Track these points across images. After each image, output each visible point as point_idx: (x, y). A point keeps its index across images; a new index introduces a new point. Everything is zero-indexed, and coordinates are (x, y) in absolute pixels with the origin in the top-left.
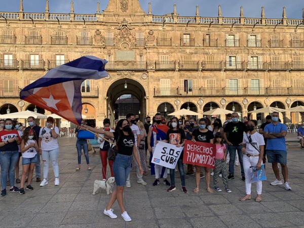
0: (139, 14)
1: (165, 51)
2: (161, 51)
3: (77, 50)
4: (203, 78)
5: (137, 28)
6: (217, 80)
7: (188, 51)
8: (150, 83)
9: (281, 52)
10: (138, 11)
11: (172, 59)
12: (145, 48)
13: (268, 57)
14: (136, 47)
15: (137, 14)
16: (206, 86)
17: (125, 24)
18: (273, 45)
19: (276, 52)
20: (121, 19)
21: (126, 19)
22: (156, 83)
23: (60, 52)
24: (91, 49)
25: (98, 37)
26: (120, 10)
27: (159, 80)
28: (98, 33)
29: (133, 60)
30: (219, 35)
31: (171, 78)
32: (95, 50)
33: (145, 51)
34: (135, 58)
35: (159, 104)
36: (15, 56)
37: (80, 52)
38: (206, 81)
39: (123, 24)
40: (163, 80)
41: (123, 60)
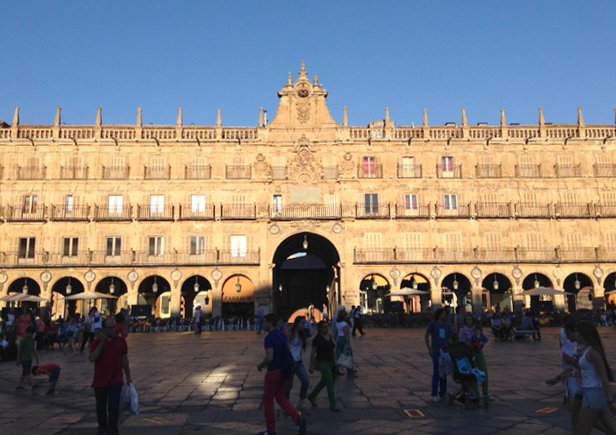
0: (327, 126)
3: (226, 187)
4: (439, 230)
5: (324, 149)
6: (464, 235)
7: (411, 185)
8: (347, 240)
9: (578, 185)
10: (327, 121)
12: (338, 182)
13: (555, 193)
14: (322, 180)
15: (324, 126)
16: (445, 246)
17: (304, 143)
18: (562, 172)
19: (568, 185)
20: (299, 135)
21: (307, 135)
22: (357, 239)
23: (198, 190)
24: (248, 184)
25: (261, 166)
26: (297, 121)
27: (363, 235)
28: (261, 158)
29: (318, 202)
30: (465, 158)
31: (384, 231)
32: (255, 185)
33: (337, 186)
34: (322, 199)
35: (363, 276)
36: (125, 198)
37: (231, 190)
38: (444, 235)
39: (301, 143)
40: (369, 234)
41: (301, 202)
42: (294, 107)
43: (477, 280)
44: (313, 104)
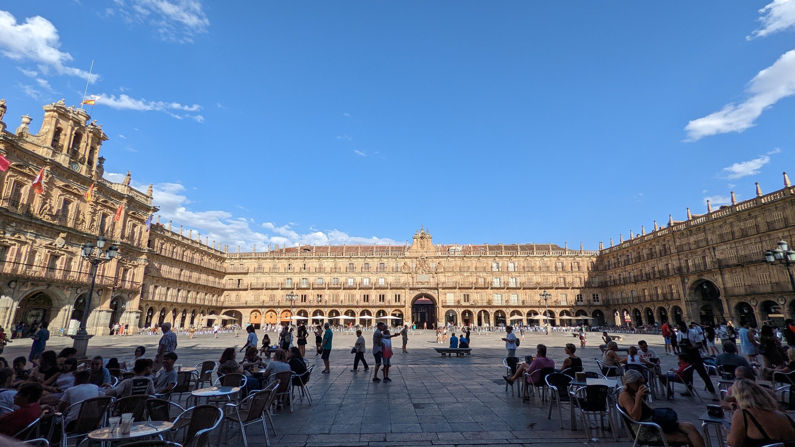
0: (432, 250)
1: (449, 275)
2: (447, 274)
3: (392, 275)
4: (476, 293)
5: (431, 260)
6: (487, 295)
7: (465, 274)
8: (440, 297)
9: (533, 274)
10: (432, 248)
11: (455, 280)
12: (436, 273)
13: (523, 278)
14: (430, 272)
15: (430, 251)
16: (479, 299)
17: (423, 257)
18: (527, 269)
19: (529, 275)
20: (421, 254)
21: (424, 254)
22: (444, 297)
23: (381, 276)
24: (401, 274)
25: (406, 267)
26: (420, 248)
27: (446, 295)
28: (406, 263)
29: (428, 281)
30: (487, 263)
31: (454, 293)
32: (404, 275)
33: (436, 275)
34: (430, 280)
35: (446, 311)
36: (354, 279)
37: (394, 276)
38: (479, 295)
39: (421, 258)
40: (448, 295)
41: (422, 281)
42: (419, 243)
43: (492, 313)
44: (426, 241)
